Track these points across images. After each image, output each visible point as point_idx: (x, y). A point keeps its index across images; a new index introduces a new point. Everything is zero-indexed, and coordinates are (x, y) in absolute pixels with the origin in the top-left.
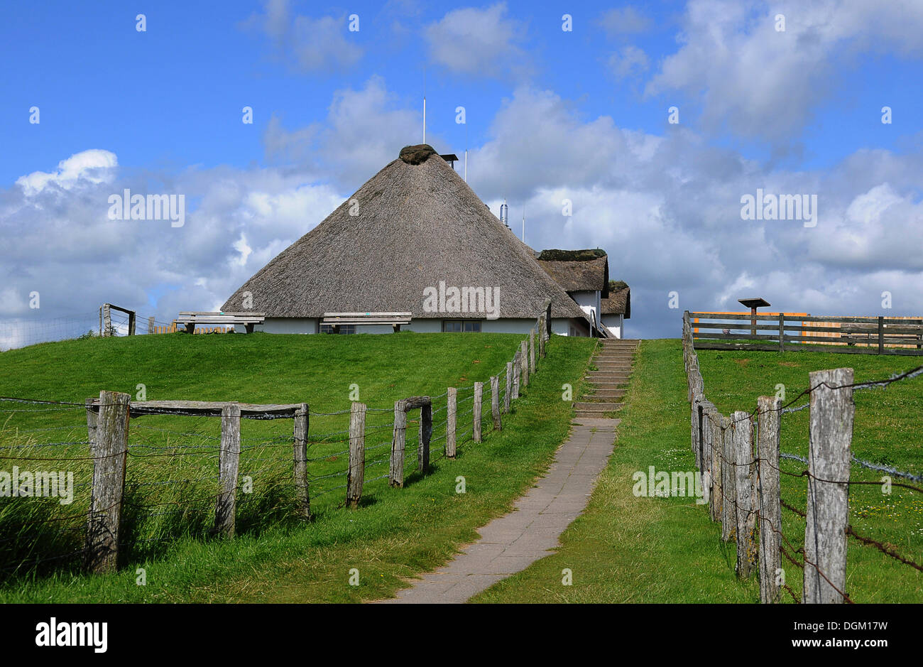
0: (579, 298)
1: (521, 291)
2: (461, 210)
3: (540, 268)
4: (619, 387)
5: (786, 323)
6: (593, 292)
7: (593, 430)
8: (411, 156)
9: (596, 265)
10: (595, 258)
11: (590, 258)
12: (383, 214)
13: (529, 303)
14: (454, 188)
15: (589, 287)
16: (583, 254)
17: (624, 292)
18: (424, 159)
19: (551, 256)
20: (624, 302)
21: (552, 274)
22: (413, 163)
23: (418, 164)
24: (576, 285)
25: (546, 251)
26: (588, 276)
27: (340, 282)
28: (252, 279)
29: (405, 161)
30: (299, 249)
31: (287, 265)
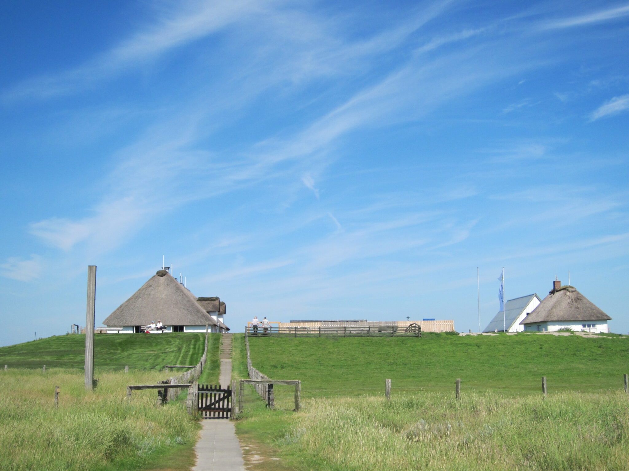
0: (211, 314)
1: (196, 317)
2: (177, 291)
3: (198, 305)
4: (229, 350)
5: (272, 329)
6: (215, 311)
7: (226, 363)
8: (160, 274)
9: (216, 303)
10: (216, 300)
11: (214, 300)
12: (152, 293)
13: (199, 320)
14: (174, 284)
15: (214, 310)
16: (212, 299)
17: (224, 306)
18: (164, 275)
19: (201, 299)
20: (224, 309)
21: (202, 306)
22: (161, 276)
23: (162, 276)
24: (210, 309)
25: (200, 298)
26: (214, 306)
27: (140, 315)
28: (112, 314)
29: (158, 276)
30: (126, 304)
31: (123, 309)
